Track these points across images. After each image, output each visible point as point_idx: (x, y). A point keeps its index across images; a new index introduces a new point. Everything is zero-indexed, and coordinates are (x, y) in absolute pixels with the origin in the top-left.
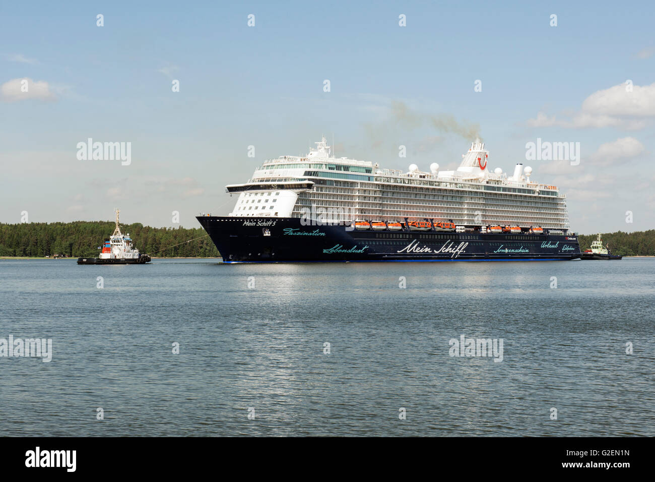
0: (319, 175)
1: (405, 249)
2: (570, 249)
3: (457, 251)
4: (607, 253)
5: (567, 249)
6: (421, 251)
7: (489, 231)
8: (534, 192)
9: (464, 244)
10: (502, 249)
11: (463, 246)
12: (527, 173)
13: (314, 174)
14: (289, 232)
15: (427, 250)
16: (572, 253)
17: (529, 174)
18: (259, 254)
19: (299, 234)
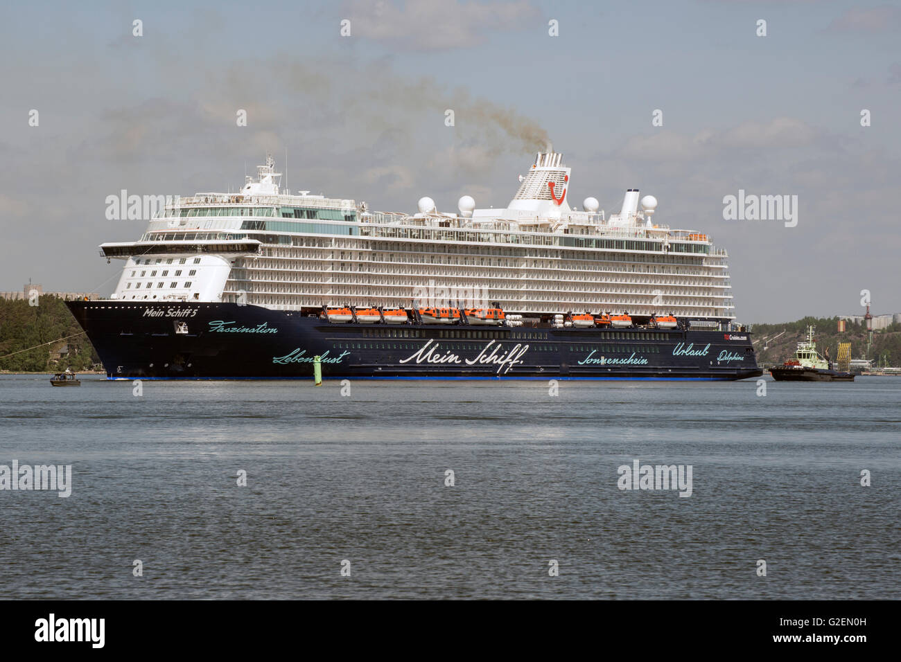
0: (267, 227)
1: (413, 357)
2: (735, 358)
3: (507, 360)
4: (826, 367)
5: (729, 358)
6: (442, 361)
7: (568, 323)
8: (659, 246)
9: (521, 348)
10: (593, 357)
11: (519, 351)
12: (646, 208)
13: (258, 226)
14: (219, 326)
15: (453, 358)
16: (738, 366)
17: (653, 211)
18: (166, 365)
19: (234, 330)
